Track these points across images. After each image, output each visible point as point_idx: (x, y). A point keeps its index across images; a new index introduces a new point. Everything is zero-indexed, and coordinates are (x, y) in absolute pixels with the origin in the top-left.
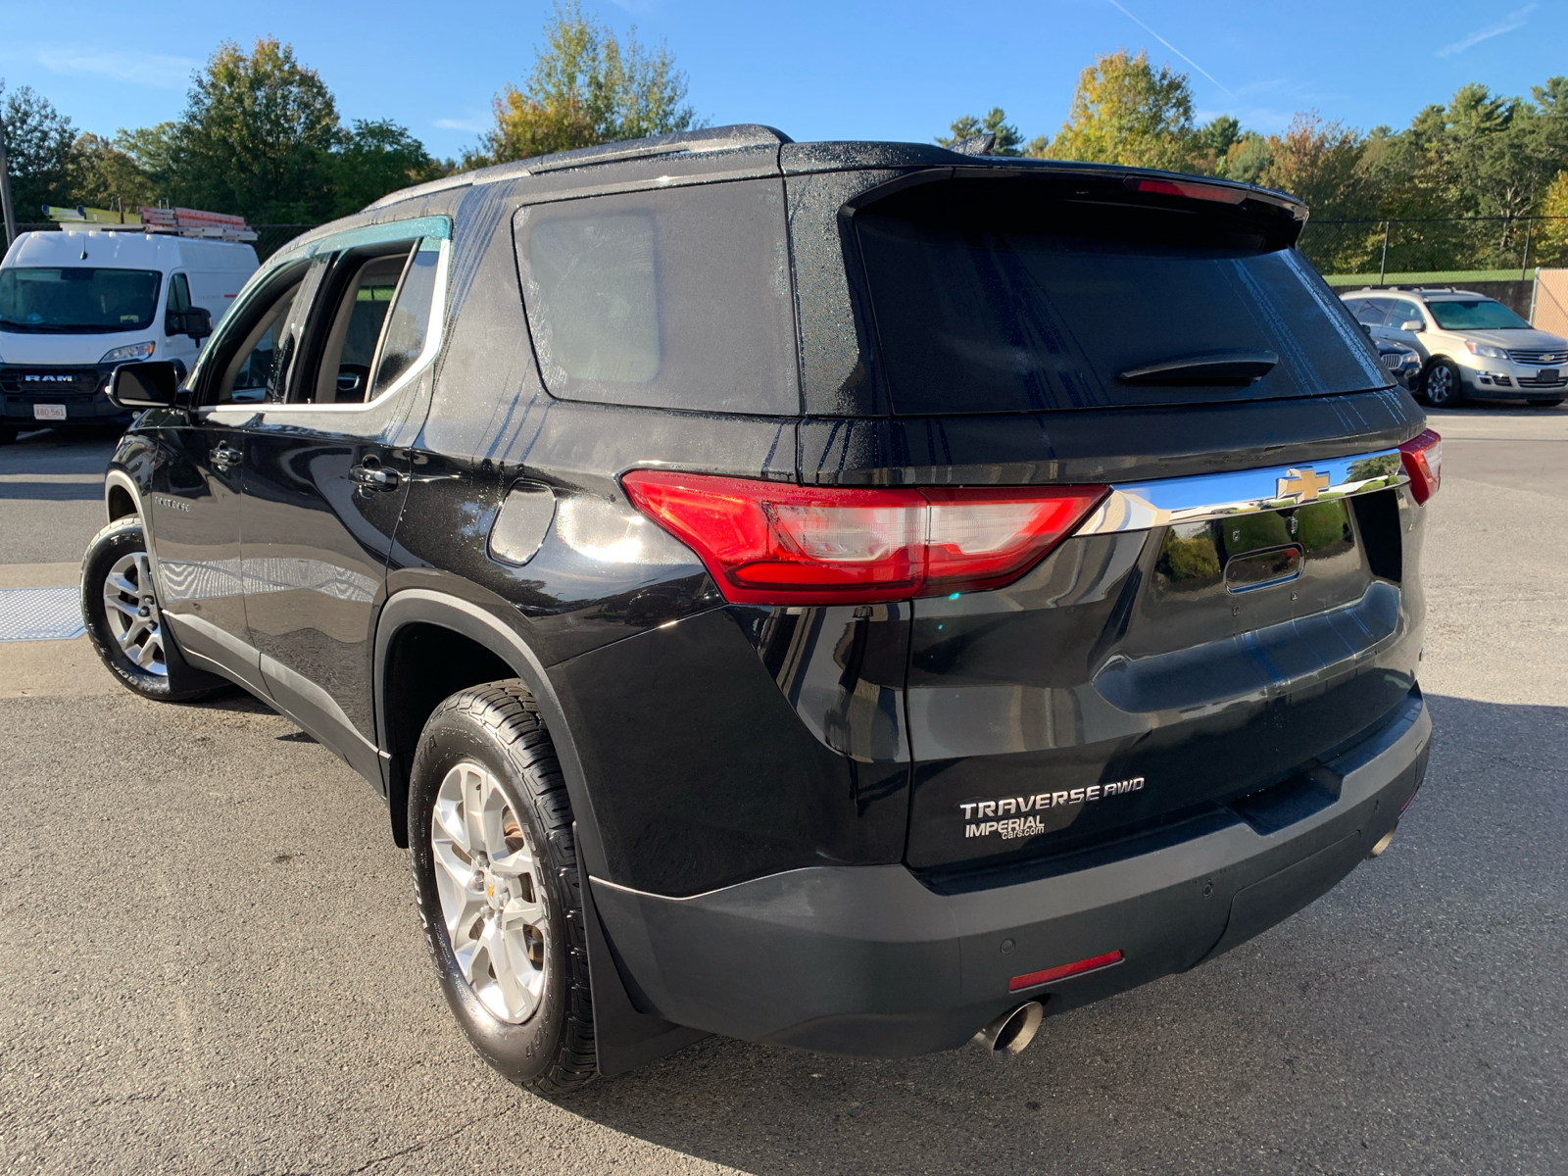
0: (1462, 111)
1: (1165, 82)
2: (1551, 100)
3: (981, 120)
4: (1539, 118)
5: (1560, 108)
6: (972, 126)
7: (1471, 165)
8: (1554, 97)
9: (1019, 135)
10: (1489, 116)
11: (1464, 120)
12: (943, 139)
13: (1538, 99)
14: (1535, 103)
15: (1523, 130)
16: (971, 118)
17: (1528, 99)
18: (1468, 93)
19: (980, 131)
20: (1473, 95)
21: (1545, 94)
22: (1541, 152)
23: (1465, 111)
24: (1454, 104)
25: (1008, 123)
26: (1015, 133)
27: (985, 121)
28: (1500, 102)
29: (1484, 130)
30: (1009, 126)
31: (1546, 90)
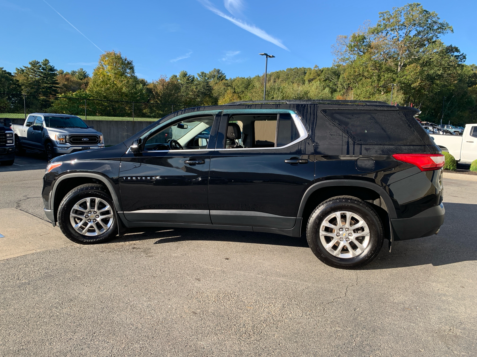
0: (182, 77)
1: (126, 62)
2: (202, 77)
3: (40, 62)
4: (200, 81)
5: (204, 79)
6: (37, 64)
7: (186, 91)
8: (202, 76)
9: (55, 69)
10: (188, 79)
11: (183, 80)
12: (26, 67)
13: (199, 76)
14: (198, 77)
15: (197, 84)
16: (37, 61)
17: (196, 76)
18: (183, 73)
19: (40, 66)
20: (184, 73)
21: (200, 75)
22: (202, 90)
23: (183, 77)
24: (180, 75)
25: (51, 64)
26: (54, 68)
27: (42, 62)
28: (190, 76)
29: (188, 83)
30: (51, 65)
31: (200, 74)
